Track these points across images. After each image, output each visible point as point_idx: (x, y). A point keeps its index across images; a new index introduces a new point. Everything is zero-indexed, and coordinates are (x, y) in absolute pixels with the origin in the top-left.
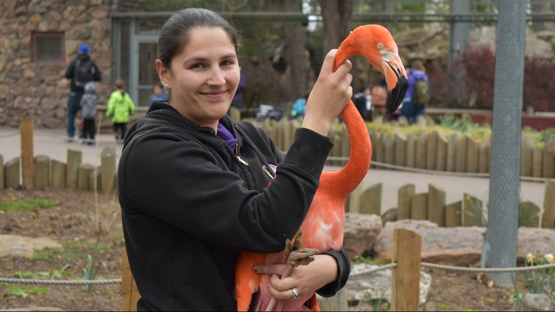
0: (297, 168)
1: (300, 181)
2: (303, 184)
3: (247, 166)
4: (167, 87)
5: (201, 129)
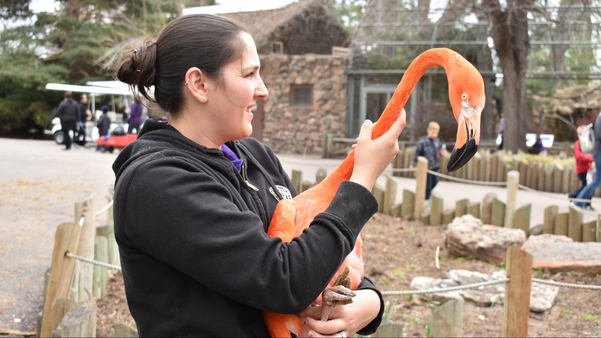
0: (343, 223)
1: (343, 239)
2: (345, 243)
3: (257, 192)
4: (204, 100)
5: (209, 151)
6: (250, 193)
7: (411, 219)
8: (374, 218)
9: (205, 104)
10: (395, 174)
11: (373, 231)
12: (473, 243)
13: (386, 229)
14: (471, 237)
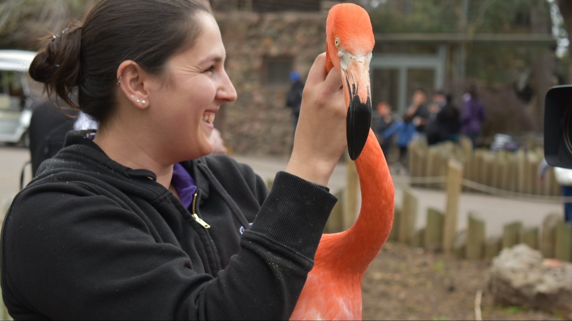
0: (271, 239)
1: (274, 260)
2: (280, 266)
3: (208, 229)
4: (143, 104)
5: (133, 173)
6: (198, 232)
7: (439, 251)
8: (385, 250)
9: (145, 110)
10: (414, 185)
11: (384, 268)
12: (530, 286)
13: (403, 266)
14: (526, 277)
